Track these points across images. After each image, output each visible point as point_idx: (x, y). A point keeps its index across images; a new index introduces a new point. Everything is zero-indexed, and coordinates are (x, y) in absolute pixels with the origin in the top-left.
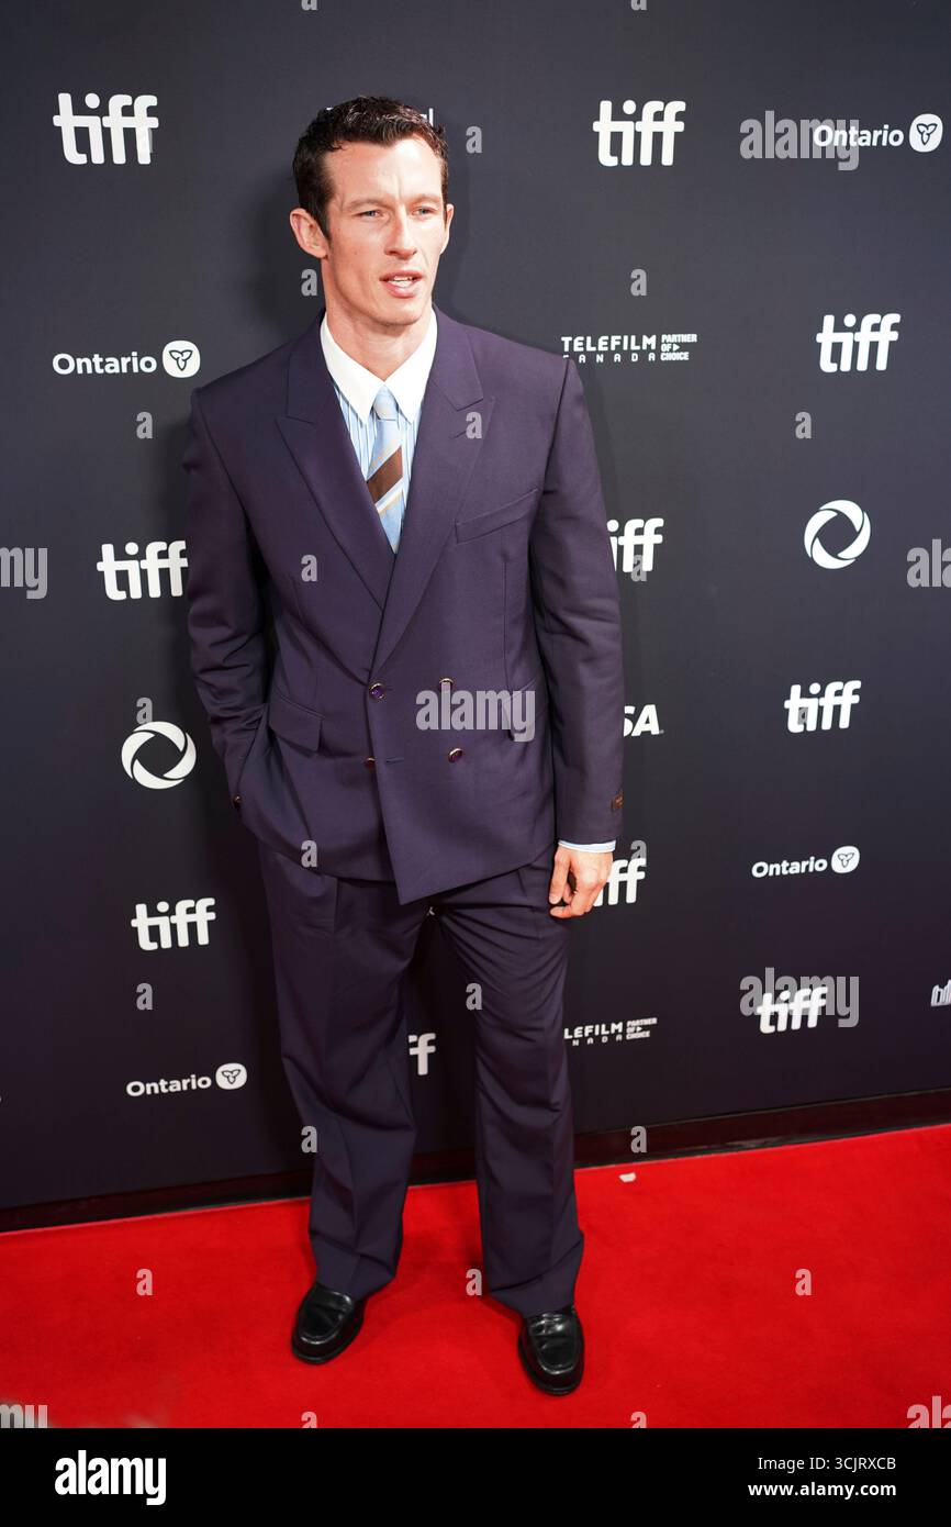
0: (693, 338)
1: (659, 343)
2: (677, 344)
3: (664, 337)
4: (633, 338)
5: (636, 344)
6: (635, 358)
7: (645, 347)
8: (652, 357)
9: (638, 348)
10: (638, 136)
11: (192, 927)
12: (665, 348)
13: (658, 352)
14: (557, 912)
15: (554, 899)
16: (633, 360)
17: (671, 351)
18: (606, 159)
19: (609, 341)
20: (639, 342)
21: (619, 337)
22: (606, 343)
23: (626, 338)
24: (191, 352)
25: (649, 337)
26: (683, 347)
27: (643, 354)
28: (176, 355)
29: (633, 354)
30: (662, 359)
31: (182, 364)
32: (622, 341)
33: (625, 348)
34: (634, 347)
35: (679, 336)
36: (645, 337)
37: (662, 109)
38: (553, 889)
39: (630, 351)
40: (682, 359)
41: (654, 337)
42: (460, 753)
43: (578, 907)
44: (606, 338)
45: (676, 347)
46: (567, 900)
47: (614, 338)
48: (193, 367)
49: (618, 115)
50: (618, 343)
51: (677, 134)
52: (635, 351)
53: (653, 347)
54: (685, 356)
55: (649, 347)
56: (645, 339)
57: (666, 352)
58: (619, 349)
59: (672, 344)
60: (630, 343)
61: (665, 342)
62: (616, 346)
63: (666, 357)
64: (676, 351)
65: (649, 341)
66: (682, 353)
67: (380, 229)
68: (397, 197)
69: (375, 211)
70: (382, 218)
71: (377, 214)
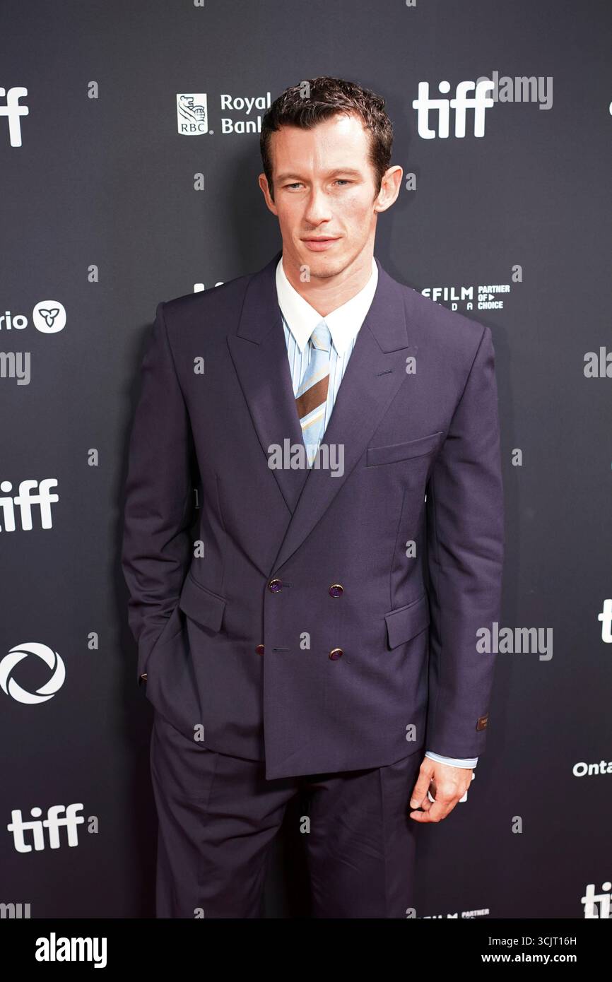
0: (506, 288)
1: (476, 294)
2: (492, 294)
3: (480, 289)
4: (453, 290)
5: (455, 296)
6: (454, 307)
7: (463, 298)
8: (470, 306)
9: (457, 298)
10: (452, 112)
12: (481, 298)
13: (475, 301)
14: (416, 816)
15: (415, 804)
16: (453, 309)
17: (487, 300)
18: (425, 133)
19: (431, 293)
20: (458, 293)
21: (440, 290)
22: (429, 295)
23: (446, 290)
24: (58, 310)
25: (467, 289)
26: (498, 297)
27: (462, 304)
28: (43, 314)
29: (453, 305)
30: (480, 308)
31: (49, 322)
32: (442, 293)
33: (446, 298)
34: (453, 298)
35: (494, 287)
36: (463, 289)
37: (473, 88)
38: (415, 795)
39: (450, 302)
40: (496, 307)
41: (471, 289)
42: (340, 653)
43: (435, 813)
44: (429, 290)
45: (491, 297)
46: (426, 807)
47: (435, 290)
48: (60, 323)
49: (434, 94)
50: (439, 294)
51: (487, 110)
52: (455, 302)
53: (471, 298)
54: (500, 305)
55: (467, 297)
56: (464, 292)
57: (483, 302)
58: (440, 299)
59: (488, 294)
60: (450, 294)
61: (482, 293)
62: (438, 297)
63: (483, 306)
64: (492, 301)
65: (467, 292)
66: (497, 302)
67: (302, 200)
68: (312, 173)
69: (298, 184)
70: (305, 189)
71: (300, 186)
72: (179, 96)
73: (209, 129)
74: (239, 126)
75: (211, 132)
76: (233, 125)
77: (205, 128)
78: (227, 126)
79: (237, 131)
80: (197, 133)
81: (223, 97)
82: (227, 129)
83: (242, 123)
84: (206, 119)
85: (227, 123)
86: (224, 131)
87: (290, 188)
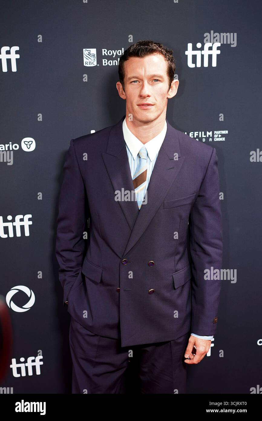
0: (226, 132)
1: (213, 134)
2: (220, 134)
3: (215, 132)
4: (203, 133)
5: (204, 135)
6: (204, 140)
7: (208, 136)
8: (211, 140)
9: (205, 136)
11: (34, 368)
12: (216, 136)
13: (213, 138)
14: (187, 361)
15: (186, 356)
16: (203, 141)
17: (218, 137)
19: (194, 134)
20: (205, 134)
21: (198, 133)
22: (192, 135)
23: (200, 133)
24: (32, 142)
25: (209, 132)
26: (223, 136)
27: (207, 139)
28: (26, 143)
29: (203, 139)
30: (215, 140)
31: (29, 146)
32: (199, 134)
33: (200, 136)
34: (203, 136)
35: (221, 131)
36: (208, 132)
38: (186, 352)
39: (202, 138)
40: (222, 140)
41: (211, 132)
42: (153, 291)
43: (196, 359)
44: (193, 133)
45: (220, 136)
46: (192, 357)
47: (195, 133)
48: (33, 147)
49: (194, 48)
50: (197, 135)
51: (218, 55)
52: (204, 138)
53: (211, 136)
54: (224, 139)
55: (209, 136)
56: (208, 133)
57: (216, 138)
58: (198, 137)
59: (218, 134)
60: (202, 134)
61: (216, 134)
62: (197, 136)
63: (216, 140)
64: (220, 137)
65: (209, 134)
66: (222, 138)
67: (138, 88)
68: (144, 76)
69: (137, 81)
70: (139, 84)
71: (138, 82)
72: (84, 50)
73: (97, 64)
74: (110, 62)
75: (98, 65)
76: (108, 62)
77: (95, 64)
78: (105, 62)
79: (109, 65)
80: (92, 65)
81: (103, 50)
82: (105, 64)
83: (112, 61)
84: (96, 59)
85: (105, 61)
86: (104, 65)
87: (133, 83)
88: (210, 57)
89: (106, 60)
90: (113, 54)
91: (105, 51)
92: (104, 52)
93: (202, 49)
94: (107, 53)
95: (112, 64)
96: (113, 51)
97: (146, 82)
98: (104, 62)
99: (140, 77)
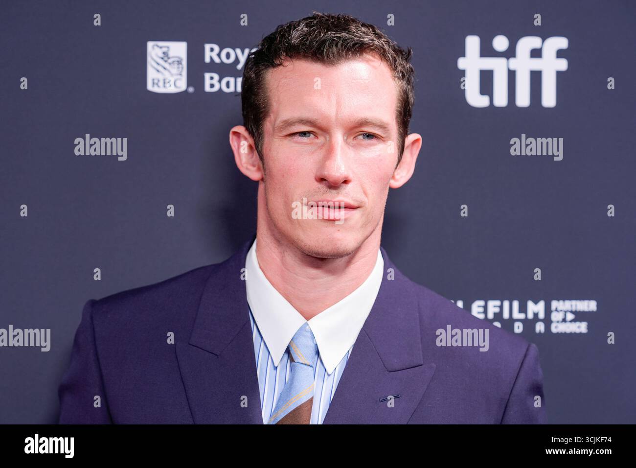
0: (590, 306)
1: (548, 311)
2: (572, 312)
3: (554, 304)
4: (516, 304)
5: (520, 312)
6: (518, 328)
7: (530, 316)
8: (540, 327)
9: (522, 316)
10: (512, 75)
12: (556, 317)
13: (548, 321)
16: (517, 331)
17: (564, 320)
19: (485, 308)
20: (523, 309)
21: (498, 303)
22: (482, 310)
23: (506, 304)
25: (536, 302)
26: (579, 316)
27: (529, 324)
29: (516, 324)
30: (554, 330)
32: (501, 307)
33: (506, 315)
34: (517, 315)
35: (574, 302)
36: (530, 303)
39: (512, 321)
40: (578, 331)
44: (482, 303)
45: (570, 317)
47: (491, 303)
49: (487, 51)
50: (497, 310)
51: (559, 74)
52: (518, 320)
53: (542, 315)
54: (582, 327)
55: (536, 315)
56: (531, 305)
57: (558, 322)
58: (498, 316)
59: (566, 312)
60: (511, 309)
61: (556, 310)
62: (495, 314)
63: (558, 328)
64: (571, 321)
65: (536, 308)
66: (578, 324)
67: (313, 153)
68: (333, 119)
69: (309, 132)
70: (317, 141)
71: (312, 136)
73: (189, 85)
74: (228, 83)
75: (191, 90)
76: (220, 81)
78: (212, 82)
79: (225, 89)
81: (208, 47)
82: (212, 86)
83: (232, 80)
85: (212, 78)
86: (207, 89)
87: (298, 138)
88: (536, 77)
89: (216, 77)
90: (237, 61)
91: (212, 50)
92: (211, 52)
93: (510, 53)
94: (219, 55)
95: (232, 89)
96: (238, 51)
97: (338, 137)
98: (207, 82)
99: (322, 122)
